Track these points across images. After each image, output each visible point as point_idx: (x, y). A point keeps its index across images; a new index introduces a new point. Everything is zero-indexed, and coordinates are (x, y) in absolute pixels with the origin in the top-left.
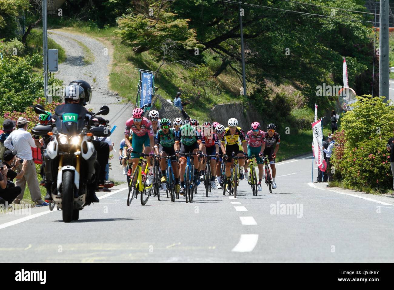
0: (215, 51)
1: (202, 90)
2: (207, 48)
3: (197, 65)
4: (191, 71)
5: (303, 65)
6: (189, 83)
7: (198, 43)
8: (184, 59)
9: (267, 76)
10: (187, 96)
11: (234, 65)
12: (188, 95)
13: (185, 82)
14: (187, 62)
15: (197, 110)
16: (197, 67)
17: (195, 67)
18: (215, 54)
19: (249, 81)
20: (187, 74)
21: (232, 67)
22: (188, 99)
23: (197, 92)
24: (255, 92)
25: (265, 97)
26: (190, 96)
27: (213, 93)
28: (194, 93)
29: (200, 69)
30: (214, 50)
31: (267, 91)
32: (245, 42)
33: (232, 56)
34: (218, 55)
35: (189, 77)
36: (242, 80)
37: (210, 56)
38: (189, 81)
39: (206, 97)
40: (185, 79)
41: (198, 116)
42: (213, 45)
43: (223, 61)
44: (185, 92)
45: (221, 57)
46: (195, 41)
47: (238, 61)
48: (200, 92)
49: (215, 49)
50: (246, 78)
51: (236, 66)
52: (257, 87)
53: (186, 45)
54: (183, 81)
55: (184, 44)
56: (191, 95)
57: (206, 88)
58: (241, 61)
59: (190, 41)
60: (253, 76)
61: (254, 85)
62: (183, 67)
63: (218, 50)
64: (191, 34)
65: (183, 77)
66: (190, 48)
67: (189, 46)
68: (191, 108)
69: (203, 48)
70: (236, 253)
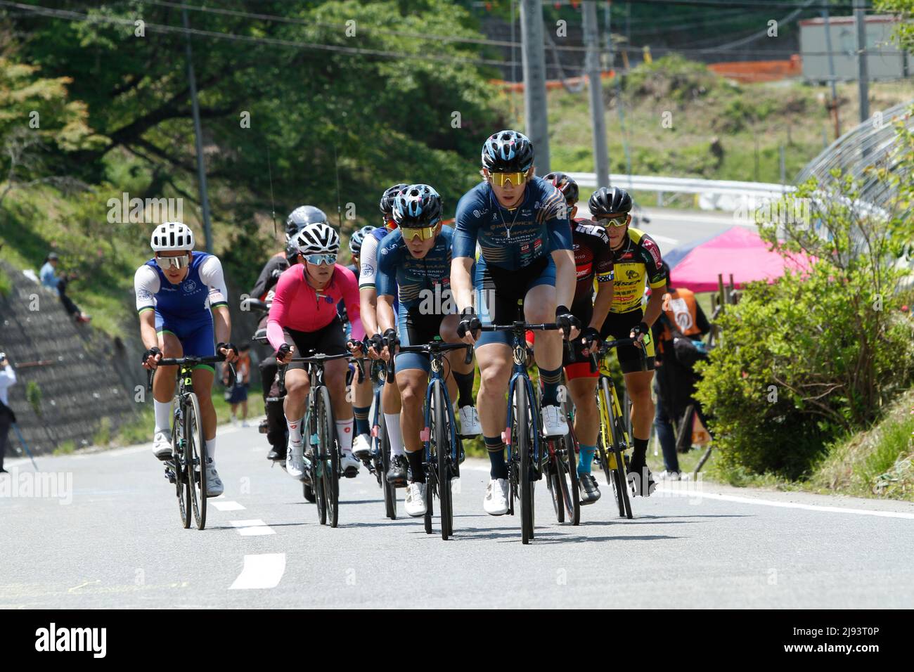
0: (133, 152)
1: (107, 245)
2: (115, 144)
3: (92, 187)
4: (78, 201)
5: (345, 174)
6: (76, 232)
7: (90, 135)
8: (60, 173)
9: (261, 207)
10: (71, 262)
11: (180, 184)
12: (75, 258)
13: (65, 229)
14: (68, 179)
15: (96, 292)
16: (92, 192)
17: (87, 191)
18: (132, 160)
19: (218, 219)
20: (70, 208)
21: (174, 187)
22: (74, 268)
23: (95, 251)
24: (233, 245)
25: (257, 257)
26: (79, 261)
27: (133, 251)
28: (89, 254)
29: (99, 195)
30: (129, 149)
31: (262, 242)
32: (203, 126)
33: (175, 161)
34: (140, 162)
35: (73, 215)
36: (201, 218)
37: (120, 163)
38: (76, 226)
39: (116, 262)
40: (65, 222)
41: (100, 307)
42: (127, 137)
43: (155, 175)
44: (66, 253)
45: (146, 167)
46: (84, 130)
47: (189, 175)
48: (101, 249)
49: (132, 147)
50: (212, 213)
51: (187, 185)
52: (237, 231)
53: (64, 140)
54: (60, 226)
55: (58, 138)
56: (83, 258)
57: (115, 240)
58: (194, 171)
59: (72, 130)
60: (225, 208)
61: (231, 229)
62: (59, 194)
63: (142, 150)
64: (73, 114)
65: (61, 216)
66: (73, 148)
67: (72, 143)
68: (83, 288)
69: (103, 144)
70: (239, 591)
